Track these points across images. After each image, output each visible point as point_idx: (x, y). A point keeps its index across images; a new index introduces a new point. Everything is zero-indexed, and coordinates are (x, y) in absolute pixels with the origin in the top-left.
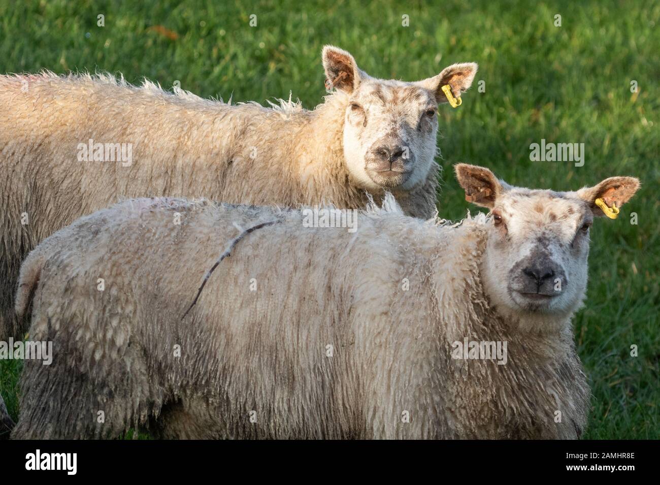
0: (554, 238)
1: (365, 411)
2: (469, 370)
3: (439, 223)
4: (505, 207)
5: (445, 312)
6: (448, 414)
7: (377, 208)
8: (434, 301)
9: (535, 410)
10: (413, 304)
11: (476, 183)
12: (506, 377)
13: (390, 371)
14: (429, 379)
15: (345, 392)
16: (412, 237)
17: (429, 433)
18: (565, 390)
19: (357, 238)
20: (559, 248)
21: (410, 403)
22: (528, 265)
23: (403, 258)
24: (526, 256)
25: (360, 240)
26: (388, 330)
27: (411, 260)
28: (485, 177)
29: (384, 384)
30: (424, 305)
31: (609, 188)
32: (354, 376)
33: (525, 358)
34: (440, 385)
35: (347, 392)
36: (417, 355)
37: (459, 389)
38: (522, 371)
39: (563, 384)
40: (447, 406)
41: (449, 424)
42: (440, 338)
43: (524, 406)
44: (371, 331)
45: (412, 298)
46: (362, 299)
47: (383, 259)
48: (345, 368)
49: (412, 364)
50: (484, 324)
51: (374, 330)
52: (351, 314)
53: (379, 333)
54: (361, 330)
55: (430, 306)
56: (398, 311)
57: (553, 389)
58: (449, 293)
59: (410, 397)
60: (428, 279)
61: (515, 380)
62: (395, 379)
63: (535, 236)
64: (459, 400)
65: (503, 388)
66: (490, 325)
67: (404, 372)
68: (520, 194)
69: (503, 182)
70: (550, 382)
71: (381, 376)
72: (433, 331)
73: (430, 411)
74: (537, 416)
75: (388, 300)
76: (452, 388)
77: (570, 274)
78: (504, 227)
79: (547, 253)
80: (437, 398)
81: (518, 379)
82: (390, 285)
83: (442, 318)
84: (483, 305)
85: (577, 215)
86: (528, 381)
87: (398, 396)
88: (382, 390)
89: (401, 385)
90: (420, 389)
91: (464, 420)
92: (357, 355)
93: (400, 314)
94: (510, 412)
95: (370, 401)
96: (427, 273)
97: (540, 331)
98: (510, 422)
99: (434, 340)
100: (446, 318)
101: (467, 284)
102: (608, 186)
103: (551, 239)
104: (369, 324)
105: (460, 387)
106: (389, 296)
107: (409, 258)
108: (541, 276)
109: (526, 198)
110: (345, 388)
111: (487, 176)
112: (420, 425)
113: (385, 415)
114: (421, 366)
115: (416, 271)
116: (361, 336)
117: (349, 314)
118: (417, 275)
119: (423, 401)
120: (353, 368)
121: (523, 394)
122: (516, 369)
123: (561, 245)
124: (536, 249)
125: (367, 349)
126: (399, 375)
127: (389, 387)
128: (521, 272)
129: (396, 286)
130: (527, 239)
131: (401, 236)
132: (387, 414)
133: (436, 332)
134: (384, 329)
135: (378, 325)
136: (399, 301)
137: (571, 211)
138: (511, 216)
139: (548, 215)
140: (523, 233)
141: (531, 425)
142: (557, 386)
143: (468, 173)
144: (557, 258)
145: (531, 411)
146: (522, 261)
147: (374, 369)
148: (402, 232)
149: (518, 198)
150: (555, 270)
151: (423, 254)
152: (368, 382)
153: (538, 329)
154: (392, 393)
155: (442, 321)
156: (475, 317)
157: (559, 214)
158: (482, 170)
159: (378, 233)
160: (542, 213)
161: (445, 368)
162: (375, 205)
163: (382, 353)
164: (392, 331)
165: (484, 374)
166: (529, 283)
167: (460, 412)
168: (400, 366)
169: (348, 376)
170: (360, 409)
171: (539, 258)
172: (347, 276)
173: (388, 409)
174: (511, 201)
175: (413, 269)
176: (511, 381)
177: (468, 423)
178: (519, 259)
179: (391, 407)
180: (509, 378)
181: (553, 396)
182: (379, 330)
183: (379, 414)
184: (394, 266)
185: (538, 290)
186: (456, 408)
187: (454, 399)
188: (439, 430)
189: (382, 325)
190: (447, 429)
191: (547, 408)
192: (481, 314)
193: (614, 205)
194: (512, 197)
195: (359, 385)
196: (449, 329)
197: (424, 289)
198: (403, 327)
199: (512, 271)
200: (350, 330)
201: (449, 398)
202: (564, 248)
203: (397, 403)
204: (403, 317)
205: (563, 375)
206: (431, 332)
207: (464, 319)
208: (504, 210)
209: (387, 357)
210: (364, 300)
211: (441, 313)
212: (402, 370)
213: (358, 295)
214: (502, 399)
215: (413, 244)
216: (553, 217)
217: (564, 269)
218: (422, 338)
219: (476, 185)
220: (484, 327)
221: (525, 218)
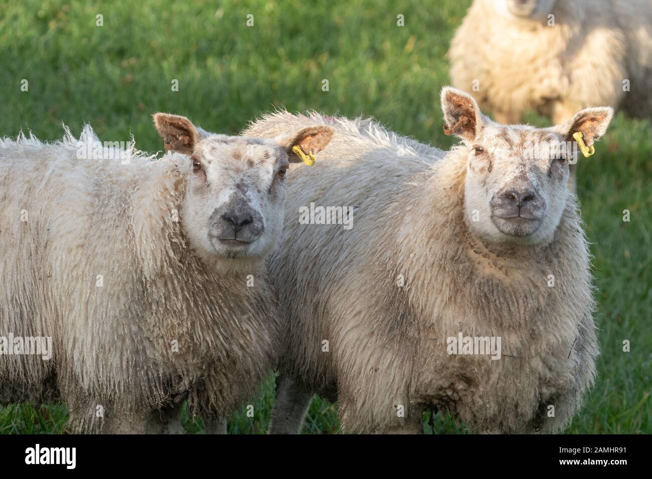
0: (252, 184)
1: (65, 341)
2: (165, 302)
3: (135, 153)
4: (204, 153)
5: (143, 247)
6: (147, 344)
7: (73, 139)
8: (131, 234)
9: (230, 344)
10: (109, 237)
11: (175, 131)
12: (202, 313)
13: (87, 302)
14: (126, 311)
15: (44, 323)
16: (108, 168)
17: (128, 362)
18: (260, 325)
19: (53, 171)
20: (257, 194)
21: (108, 334)
22: (226, 211)
23: (99, 190)
24: (225, 203)
25: (56, 173)
26: (84, 264)
27: (106, 192)
28: (184, 126)
29: (82, 316)
30: (120, 238)
31: (306, 136)
32: (53, 308)
33: (220, 297)
34: (138, 315)
35: (46, 322)
36: (113, 287)
37: (157, 319)
38: (217, 307)
39: (258, 318)
40: (145, 336)
41: (148, 353)
42: (136, 271)
43: (219, 339)
44: (68, 263)
45: (108, 231)
46: (58, 232)
47: (78, 192)
48: (43, 299)
49: (109, 297)
50: (180, 261)
51: (70, 263)
52: (48, 247)
53: (76, 266)
54: (58, 263)
55: (126, 238)
56: (94, 244)
57: (248, 324)
58: (147, 229)
59: (107, 328)
60: (124, 211)
61: (210, 316)
62: (93, 310)
63: (233, 183)
64: (156, 329)
65: (198, 322)
66: (187, 262)
67: (102, 304)
68: (218, 141)
69: (201, 129)
70: (245, 317)
71: (79, 307)
72: (129, 264)
73: (128, 341)
74: (232, 350)
75: (83, 233)
76: (150, 318)
77: (267, 220)
78: (203, 174)
79: (245, 199)
80: (134, 328)
81: (213, 315)
82: (86, 217)
83: (139, 252)
84: (181, 244)
85: (272, 160)
86: (223, 317)
87: (96, 326)
88: (80, 322)
89: (98, 316)
90: (118, 320)
91: (162, 349)
92: (55, 287)
93: (96, 247)
94: (206, 345)
95: (69, 332)
96: (123, 205)
97: (237, 272)
98: (206, 354)
99: (130, 272)
100: (143, 253)
101: (165, 223)
102: (306, 134)
103: (249, 185)
104: (66, 257)
105: (158, 317)
106: (85, 229)
107: (104, 189)
108: (239, 222)
109: (224, 145)
110: (43, 320)
111: (185, 124)
112: (118, 355)
113: (85, 346)
114: (118, 298)
115: (112, 202)
116: (58, 269)
117: (46, 247)
118: (113, 207)
119: (121, 331)
120: (51, 300)
121: (219, 328)
122: (211, 305)
123: (259, 191)
124: (235, 195)
125: (64, 282)
126: (96, 307)
127: (87, 318)
128: (220, 219)
129: (92, 219)
130: (226, 185)
131: (97, 167)
132: (86, 344)
133: (132, 265)
134: (80, 261)
135: (75, 258)
136: (94, 235)
137: (267, 156)
138: (210, 162)
139: (246, 161)
140: (222, 180)
141: (226, 358)
142: (252, 321)
143: (166, 122)
144: (255, 204)
145: (226, 345)
146: (221, 208)
147: (72, 302)
148: (97, 164)
149: (216, 145)
150: (254, 216)
151: (119, 185)
152: (67, 313)
153: (234, 271)
154: (90, 325)
155: (139, 255)
156: (172, 254)
157: (256, 160)
158: (180, 119)
159: (74, 165)
160: (240, 160)
161: (142, 299)
162: (71, 136)
163: (79, 285)
164: (89, 263)
165: (179, 308)
166: (227, 229)
167: (157, 341)
168: (97, 299)
169: (46, 307)
170: (60, 339)
171: (237, 205)
172: (43, 209)
173: (87, 340)
174: (209, 148)
175: (109, 201)
176: (205, 317)
177: (165, 352)
178: (218, 206)
179: (90, 339)
180: (204, 313)
181: (248, 331)
182: (76, 263)
183: (78, 345)
184: (89, 199)
185: (236, 236)
186: (154, 338)
187: (152, 329)
188: (138, 359)
189: (78, 259)
190: (146, 357)
191: (242, 342)
192: (178, 251)
193: (311, 152)
194: (211, 144)
195: (58, 316)
196: (146, 263)
197: (120, 221)
198: (100, 260)
199: (211, 218)
200: (47, 263)
201: (147, 328)
202: (262, 194)
203: (95, 334)
204: (99, 250)
205: (259, 309)
206: (127, 264)
207: (160, 255)
208: (203, 157)
209: (84, 290)
210: (61, 233)
211: (139, 248)
212: (99, 302)
213: (54, 230)
214: (197, 332)
215: (109, 176)
216: (251, 163)
217: (262, 215)
218: (118, 270)
219: (174, 133)
220: (180, 264)
221: (224, 166)
